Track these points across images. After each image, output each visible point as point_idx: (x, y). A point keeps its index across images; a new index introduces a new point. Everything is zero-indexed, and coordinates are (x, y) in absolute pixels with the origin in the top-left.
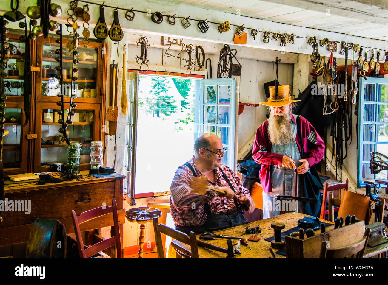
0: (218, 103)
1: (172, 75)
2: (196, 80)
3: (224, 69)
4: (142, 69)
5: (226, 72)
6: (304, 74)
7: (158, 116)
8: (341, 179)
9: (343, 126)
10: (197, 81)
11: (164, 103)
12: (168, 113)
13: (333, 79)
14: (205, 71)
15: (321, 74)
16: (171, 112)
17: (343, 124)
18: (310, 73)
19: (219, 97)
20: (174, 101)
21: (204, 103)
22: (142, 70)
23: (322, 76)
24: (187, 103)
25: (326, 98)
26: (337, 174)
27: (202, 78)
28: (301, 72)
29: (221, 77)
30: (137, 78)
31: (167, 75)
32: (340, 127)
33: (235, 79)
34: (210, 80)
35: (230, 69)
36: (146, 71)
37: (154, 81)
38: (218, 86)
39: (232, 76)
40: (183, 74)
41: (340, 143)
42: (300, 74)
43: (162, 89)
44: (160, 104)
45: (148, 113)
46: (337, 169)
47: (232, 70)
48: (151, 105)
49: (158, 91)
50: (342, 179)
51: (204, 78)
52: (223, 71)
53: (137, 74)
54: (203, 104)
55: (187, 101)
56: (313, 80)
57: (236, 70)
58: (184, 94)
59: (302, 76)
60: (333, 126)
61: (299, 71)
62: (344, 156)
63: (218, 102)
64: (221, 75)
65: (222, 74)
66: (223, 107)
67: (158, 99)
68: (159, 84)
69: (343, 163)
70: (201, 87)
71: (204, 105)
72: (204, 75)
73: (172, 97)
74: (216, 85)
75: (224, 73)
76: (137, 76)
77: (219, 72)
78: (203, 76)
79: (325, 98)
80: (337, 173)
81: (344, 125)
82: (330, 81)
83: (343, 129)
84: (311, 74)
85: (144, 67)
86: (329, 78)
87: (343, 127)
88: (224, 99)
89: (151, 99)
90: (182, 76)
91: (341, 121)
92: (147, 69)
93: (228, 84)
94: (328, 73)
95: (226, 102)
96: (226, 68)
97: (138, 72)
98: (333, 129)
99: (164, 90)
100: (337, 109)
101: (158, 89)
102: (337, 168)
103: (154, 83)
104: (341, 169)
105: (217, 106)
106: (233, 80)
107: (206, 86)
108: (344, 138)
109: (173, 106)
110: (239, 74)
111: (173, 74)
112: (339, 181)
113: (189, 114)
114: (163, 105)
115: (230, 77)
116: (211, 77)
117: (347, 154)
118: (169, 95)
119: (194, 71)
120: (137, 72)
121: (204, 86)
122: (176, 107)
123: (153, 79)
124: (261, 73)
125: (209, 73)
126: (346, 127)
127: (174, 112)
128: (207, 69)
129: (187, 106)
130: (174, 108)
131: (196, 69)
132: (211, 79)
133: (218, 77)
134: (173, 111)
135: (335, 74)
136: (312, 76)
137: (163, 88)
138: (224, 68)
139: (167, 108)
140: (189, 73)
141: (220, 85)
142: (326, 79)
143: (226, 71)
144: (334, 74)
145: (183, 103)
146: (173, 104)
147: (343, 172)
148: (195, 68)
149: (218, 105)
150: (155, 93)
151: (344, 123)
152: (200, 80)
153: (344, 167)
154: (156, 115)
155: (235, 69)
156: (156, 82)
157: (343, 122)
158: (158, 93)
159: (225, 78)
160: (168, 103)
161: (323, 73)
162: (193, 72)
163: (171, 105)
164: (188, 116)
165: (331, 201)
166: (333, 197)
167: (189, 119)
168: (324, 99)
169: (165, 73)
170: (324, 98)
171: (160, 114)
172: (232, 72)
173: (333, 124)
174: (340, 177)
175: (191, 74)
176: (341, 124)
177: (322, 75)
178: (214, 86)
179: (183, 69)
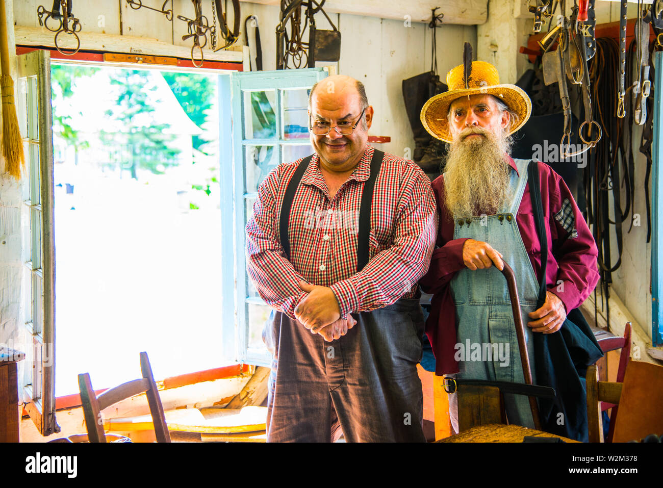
0: (281, 138)
1: (150, 62)
2: (220, 76)
3: (295, 45)
4: (61, 44)
5: (300, 52)
6: (504, 51)
7: (134, 175)
8: (608, 322)
9: (610, 185)
10: (224, 78)
11: (147, 142)
12: (160, 168)
13: (587, 60)
14: (242, 51)
15: (553, 49)
16: (166, 165)
17: (609, 180)
18: (522, 48)
19: (285, 121)
20: (174, 137)
21: (244, 138)
22: (62, 49)
23: (556, 53)
24: (207, 142)
25: (568, 112)
26: (596, 311)
27: (237, 71)
28: (496, 46)
29: (286, 66)
30: (43, 70)
31: (137, 62)
32: (603, 188)
33: (326, 69)
34: (257, 74)
35: (311, 44)
36: (74, 50)
37: (117, 86)
38: (279, 91)
39: (317, 63)
40: (182, 59)
41: (603, 229)
42: (495, 52)
43: (138, 107)
44: (138, 146)
45: (106, 169)
46: (597, 297)
47: (316, 46)
48: (112, 149)
49: (129, 111)
50: (611, 323)
51: (241, 70)
52: (292, 49)
53: (43, 60)
54: (241, 143)
55: (204, 136)
56: (529, 68)
57: (326, 46)
58: (198, 118)
59: (498, 57)
60: (582, 186)
61: (492, 45)
62: (613, 264)
63: (280, 134)
64: (286, 61)
65: (290, 57)
66: (297, 147)
67: (131, 133)
68: (129, 93)
69: (611, 282)
70: (234, 96)
71: (245, 143)
72: (241, 63)
73: (167, 126)
74: (274, 90)
75: (294, 55)
76: (43, 65)
77: (280, 52)
78: (237, 65)
79: (565, 113)
80: (596, 307)
81: (612, 181)
82: (578, 66)
83: (611, 194)
84: (524, 50)
85: (67, 41)
86: (575, 57)
87: (609, 188)
88: (298, 127)
89: (112, 133)
90: (179, 65)
91: (604, 173)
92: (75, 46)
93: (306, 86)
94: (572, 43)
95: (303, 134)
96: (299, 42)
97: (47, 53)
98: (584, 193)
99: (145, 108)
100: (598, 141)
101: (130, 106)
102: (597, 294)
103: (118, 90)
104: (608, 297)
105: (281, 146)
106: (318, 73)
107: (247, 92)
108: (612, 216)
109: (171, 151)
110: (336, 58)
111: (154, 59)
112: (604, 329)
113: (213, 169)
114: (144, 148)
115: (311, 64)
116: (260, 67)
117: (622, 257)
118: (159, 122)
119: (212, 51)
120: (42, 52)
121: (242, 93)
122: (178, 152)
123: (113, 81)
124: (392, 52)
125: (254, 57)
126: (619, 188)
127: (174, 165)
128: (247, 45)
129: (205, 148)
130: (173, 154)
131: (217, 45)
132: (259, 72)
133: (279, 67)
134: (171, 161)
135: (591, 46)
136: (527, 56)
137: (142, 104)
138: (293, 41)
139: (156, 155)
140: (197, 56)
141: (284, 87)
142: (568, 61)
143: (300, 49)
144: (588, 45)
145: (197, 142)
146: (171, 145)
147: (613, 303)
148: (213, 43)
149: (281, 143)
150: (122, 116)
151: (612, 177)
152: (231, 74)
153: (615, 290)
154: (129, 173)
155: (325, 44)
156: (124, 90)
157: (610, 174)
158: (130, 117)
159: (297, 68)
160: (158, 142)
161: (561, 43)
162: (209, 55)
163: (165, 148)
164: (210, 175)
165: (593, 390)
166: (598, 379)
167: (214, 180)
168: (563, 117)
169: (129, 58)
170: (563, 113)
171: (138, 171)
172: (316, 52)
173: (582, 180)
174: (605, 316)
175: (205, 60)
176: (604, 179)
177: (557, 51)
178: (270, 91)
179: (180, 45)
